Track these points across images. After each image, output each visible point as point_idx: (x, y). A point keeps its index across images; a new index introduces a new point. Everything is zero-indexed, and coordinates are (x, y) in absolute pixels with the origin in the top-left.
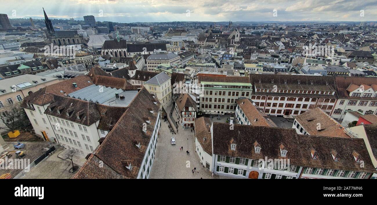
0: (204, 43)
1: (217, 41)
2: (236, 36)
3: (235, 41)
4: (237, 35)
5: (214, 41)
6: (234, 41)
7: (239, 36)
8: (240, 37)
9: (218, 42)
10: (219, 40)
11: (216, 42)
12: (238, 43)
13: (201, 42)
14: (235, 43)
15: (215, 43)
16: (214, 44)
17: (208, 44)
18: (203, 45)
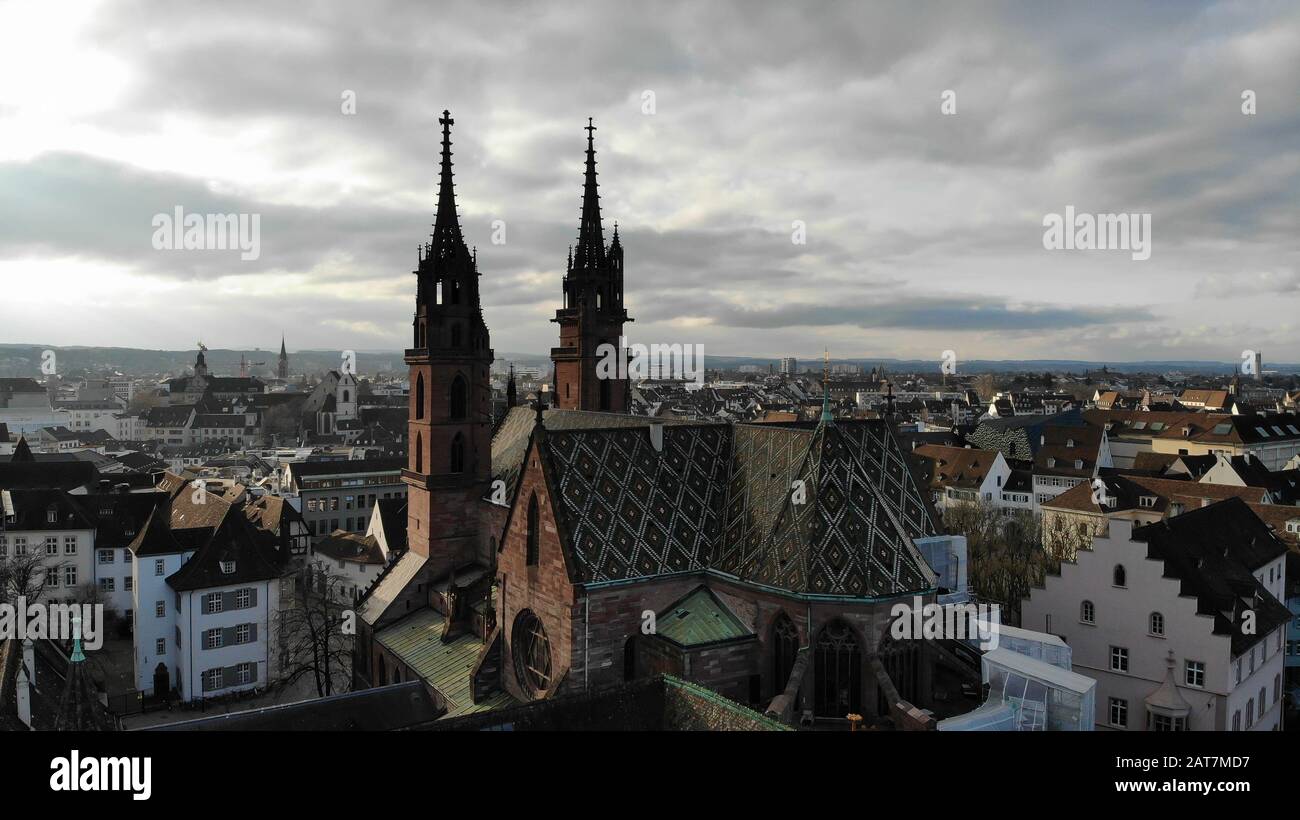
0: (180, 432)
1: (251, 420)
2: (340, 397)
3: (338, 418)
4: (346, 394)
5: (239, 422)
6: (335, 417)
7: (352, 397)
8: (359, 404)
9: (258, 423)
10: (259, 417)
11: (248, 424)
12: (353, 424)
13: (167, 431)
14: (342, 425)
15: (243, 430)
16: (236, 433)
17: (204, 436)
18: (180, 445)
